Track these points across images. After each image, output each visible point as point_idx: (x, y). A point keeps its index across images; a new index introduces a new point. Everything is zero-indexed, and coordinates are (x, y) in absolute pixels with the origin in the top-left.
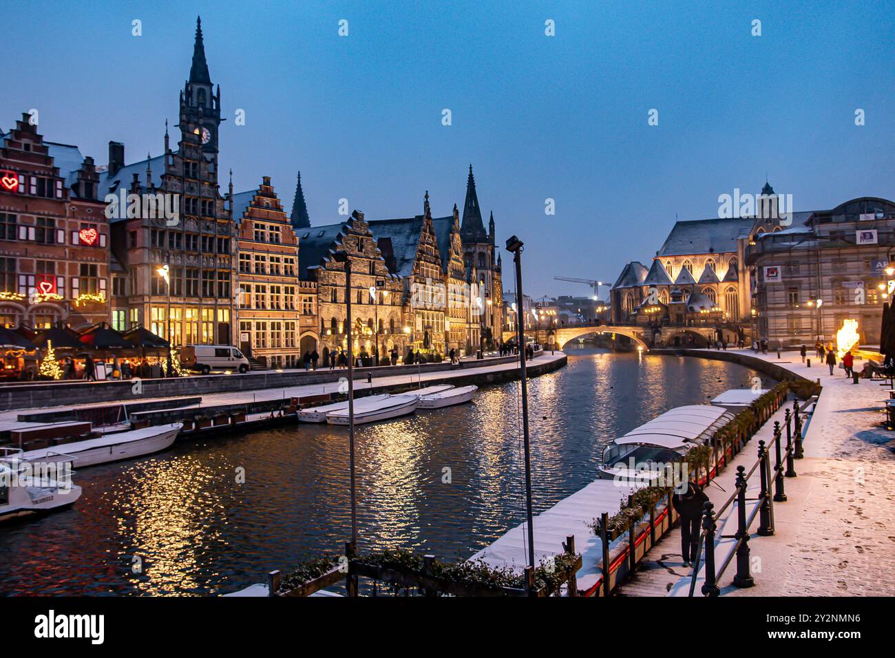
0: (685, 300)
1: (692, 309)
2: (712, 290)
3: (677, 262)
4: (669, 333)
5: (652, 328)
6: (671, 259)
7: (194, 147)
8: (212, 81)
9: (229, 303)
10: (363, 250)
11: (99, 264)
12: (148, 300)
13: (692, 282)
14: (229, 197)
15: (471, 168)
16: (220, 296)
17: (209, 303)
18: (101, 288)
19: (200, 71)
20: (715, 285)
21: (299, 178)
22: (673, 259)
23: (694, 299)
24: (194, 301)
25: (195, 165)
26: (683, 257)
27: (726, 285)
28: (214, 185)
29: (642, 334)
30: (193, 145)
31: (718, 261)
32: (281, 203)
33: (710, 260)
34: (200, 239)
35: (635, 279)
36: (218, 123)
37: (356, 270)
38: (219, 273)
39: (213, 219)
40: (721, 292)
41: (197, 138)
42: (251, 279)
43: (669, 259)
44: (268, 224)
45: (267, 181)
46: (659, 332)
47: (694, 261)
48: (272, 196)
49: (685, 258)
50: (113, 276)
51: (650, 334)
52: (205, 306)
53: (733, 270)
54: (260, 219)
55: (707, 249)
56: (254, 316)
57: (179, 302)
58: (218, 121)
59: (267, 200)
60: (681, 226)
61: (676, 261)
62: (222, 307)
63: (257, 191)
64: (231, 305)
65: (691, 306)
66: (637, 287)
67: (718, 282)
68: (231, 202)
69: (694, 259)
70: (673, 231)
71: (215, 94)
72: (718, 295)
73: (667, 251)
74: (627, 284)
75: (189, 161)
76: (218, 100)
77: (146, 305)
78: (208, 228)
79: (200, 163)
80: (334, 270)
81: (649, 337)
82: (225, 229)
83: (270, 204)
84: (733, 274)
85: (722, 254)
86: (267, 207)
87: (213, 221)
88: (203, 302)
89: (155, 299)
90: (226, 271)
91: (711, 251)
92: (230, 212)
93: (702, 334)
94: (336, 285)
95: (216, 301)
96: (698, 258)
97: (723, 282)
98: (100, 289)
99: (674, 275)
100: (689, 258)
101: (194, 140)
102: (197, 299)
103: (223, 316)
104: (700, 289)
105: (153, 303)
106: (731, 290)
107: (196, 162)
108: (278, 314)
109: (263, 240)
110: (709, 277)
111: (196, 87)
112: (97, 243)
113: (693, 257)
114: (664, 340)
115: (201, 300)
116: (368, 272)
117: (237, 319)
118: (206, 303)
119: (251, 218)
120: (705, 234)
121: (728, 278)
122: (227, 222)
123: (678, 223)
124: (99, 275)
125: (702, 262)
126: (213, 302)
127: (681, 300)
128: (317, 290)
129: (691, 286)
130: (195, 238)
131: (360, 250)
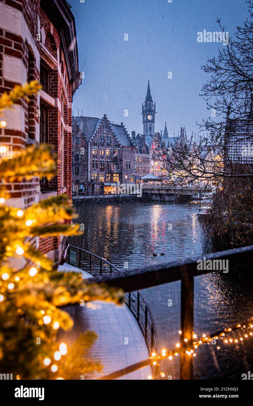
8: (153, 100)
19: (149, 98)
21: (166, 124)
36: (155, 114)
58: (155, 113)
71: (154, 105)
76: (155, 106)
111: (148, 103)
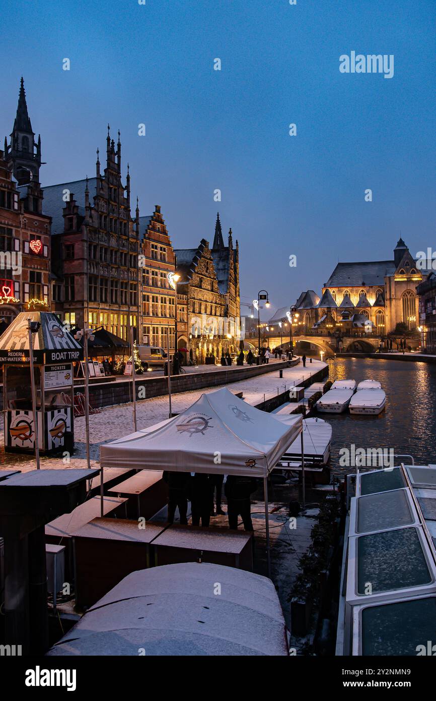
0: (351, 319)
1: (356, 325)
2: (366, 312)
3: (340, 291)
4: (348, 342)
5: (336, 338)
6: (335, 290)
7: (115, 175)
9: (137, 310)
10: (208, 271)
11: (43, 272)
12: (86, 306)
13: (352, 306)
14: (136, 220)
15: (218, 215)
16: (131, 305)
17: (125, 309)
18: (45, 293)
20: (369, 309)
22: (337, 289)
23: (357, 318)
24: (115, 307)
25: (115, 190)
26: (343, 288)
27: (376, 308)
28: (127, 209)
29: (330, 343)
30: (114, 173)
31: (368, 292)
32: (167, 229)
33: (362, 291)
34: (119, 254)
35: (311, 303)
37: (204, 287)
38: (131, 284)
39: (127, 238)
40: (373, 313)
41: (116, 167)
42: (149, 290)
43: (334, 289)
44: (159, 245)
45: (158, 209)
46: (342, 341)
47: (352, 291)
48: (162, 222)
49: (346, 289)
50: (53, 283)
51: (335, 342)
52: (122, 313)
53: (381, 299)
54: (154, 241)
55: (360, 283)
56: (151, 322)
57: (106, 308)
59: (158, 225)
60: (341, 266)
61: (338, 291)
62: (133, 313)
63: (152, 217)
64: (138, 312)
65: (355, 323)
66: (313, 308)
67: (371, 307)
68: (138, 224)
69: (352, 290)
70: (335, 270)
71: (37, 142)
72: (371, 315)
73: (332, 284)
74: (306, 306)
75: (112, 186)
77: (85, 309)
78: (124, 246)
79: (118, 189)
80: (194, 286)
81: (334, 345)
82: (133, 247)
83: (160, 229)
84: (381, 301)
85: (372, 287)
86: (158, 231)
87: (127, 240)
88: (121, 309)
89: (92, 305)
90: (135, 283)
91: (364, 284)
92: (137, 232)
93: (370, 342)
94: (194, 298)
95: (129, 308)
96: (355, 289)
97: (374, 306)
98: (44, 295)
99: (339, 300)
100: (348, 289)
101: (115, 168)
102: (117, 306)
103: (133, 322)
104: (358, 311)
105: (90, 308)
106: (380, 312)
107: (116, 188)
108: (165, 320)
109: (156, 259)
110: (363, 302)
112: (42, 253)
113: (351, 288)
114: (345, 346)
115: (120, 307)
116: (210, 289)
117: (142, 324)
118: (123, 309)
119: (149, 239)
120: (358, 272)
121: (377, 304)
122: (135, 241)
123: (339, 264)
124: (43, 282)
125: (357, 292)
126: (127, 309)
127: (348, 319)
128: (187, 302)
129: (352, 309)
130: (116, 252)
131: (206, 272)
